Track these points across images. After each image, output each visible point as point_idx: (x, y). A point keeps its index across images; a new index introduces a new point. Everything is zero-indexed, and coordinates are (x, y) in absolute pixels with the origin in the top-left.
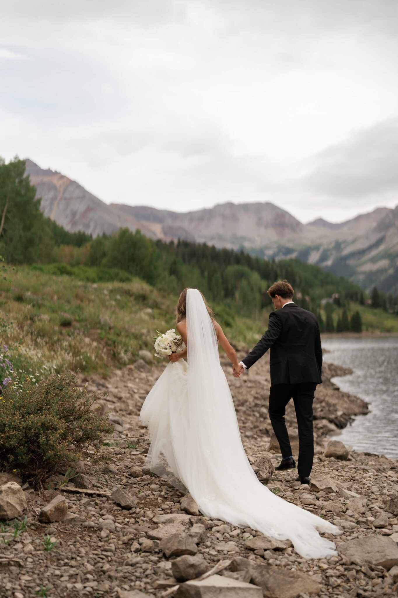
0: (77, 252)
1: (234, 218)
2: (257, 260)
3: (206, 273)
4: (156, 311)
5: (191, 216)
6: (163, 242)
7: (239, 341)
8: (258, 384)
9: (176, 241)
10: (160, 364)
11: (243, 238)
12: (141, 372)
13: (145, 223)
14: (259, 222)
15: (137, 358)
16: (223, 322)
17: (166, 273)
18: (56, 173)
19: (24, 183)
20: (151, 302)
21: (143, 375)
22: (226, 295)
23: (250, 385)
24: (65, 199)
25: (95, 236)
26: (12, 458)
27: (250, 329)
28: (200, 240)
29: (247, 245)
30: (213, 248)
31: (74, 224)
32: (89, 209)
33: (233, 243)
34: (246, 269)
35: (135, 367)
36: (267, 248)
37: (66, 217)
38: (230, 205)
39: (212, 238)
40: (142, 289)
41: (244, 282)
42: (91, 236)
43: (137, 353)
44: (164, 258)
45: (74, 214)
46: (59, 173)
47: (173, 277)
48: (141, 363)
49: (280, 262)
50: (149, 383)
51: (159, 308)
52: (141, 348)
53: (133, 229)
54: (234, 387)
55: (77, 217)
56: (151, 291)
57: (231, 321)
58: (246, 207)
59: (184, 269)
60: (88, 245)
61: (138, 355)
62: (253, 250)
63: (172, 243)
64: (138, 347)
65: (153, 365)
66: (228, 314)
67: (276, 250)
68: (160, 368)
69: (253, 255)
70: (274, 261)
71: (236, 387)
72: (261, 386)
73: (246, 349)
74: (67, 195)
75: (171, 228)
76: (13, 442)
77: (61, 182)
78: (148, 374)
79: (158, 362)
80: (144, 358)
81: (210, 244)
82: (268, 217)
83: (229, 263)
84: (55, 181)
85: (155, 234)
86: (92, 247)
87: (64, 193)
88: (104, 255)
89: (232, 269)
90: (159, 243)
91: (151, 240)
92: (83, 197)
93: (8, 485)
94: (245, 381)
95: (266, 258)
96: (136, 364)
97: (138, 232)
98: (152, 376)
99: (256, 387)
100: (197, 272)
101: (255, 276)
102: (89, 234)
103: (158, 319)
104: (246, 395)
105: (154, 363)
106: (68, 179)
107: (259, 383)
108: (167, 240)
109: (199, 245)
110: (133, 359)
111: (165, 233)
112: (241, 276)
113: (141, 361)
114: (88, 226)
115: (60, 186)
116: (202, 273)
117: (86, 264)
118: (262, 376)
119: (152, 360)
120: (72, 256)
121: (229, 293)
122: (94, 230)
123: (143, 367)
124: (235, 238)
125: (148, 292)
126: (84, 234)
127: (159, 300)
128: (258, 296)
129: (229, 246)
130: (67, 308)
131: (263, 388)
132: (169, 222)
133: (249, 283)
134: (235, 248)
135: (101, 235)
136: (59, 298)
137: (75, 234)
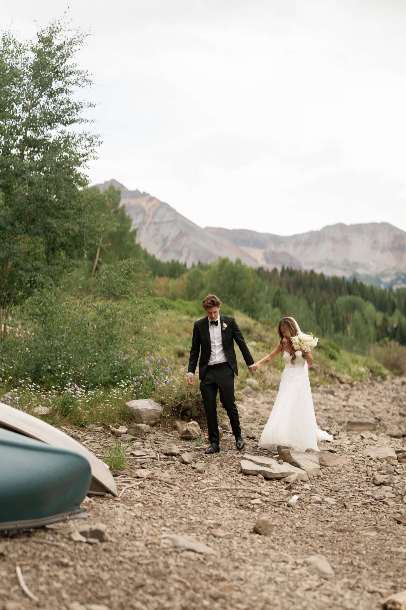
0: (174, 284)
1: (346, 241)
2: (372, 289)
3: (314, 305)
4: (261, 344)
5: (296, 240)
6: (265, 269)
7: (344, 374)
8: (356, 409)
9: (279, 269)
10: (266, 391)
11: (356, 264)
12: (249, 397)
13: (244, 249)
14: (374, 246)
15: (244, 385)
16: (328, 355)
17: (269, 306)
18: (145, 195)
19: (119, 213)
20: (255, 335)
21: (251, 399)
22: (337, 330)
23: (348, 409)
24: (155, 223)
25: (189, 266)
26: (189, 413)
27: (356, 362)
28: (306, 267)
29: (361, 272)
30: (322, 275)
31: (165, 251)
32: (182, 234)
33: (344, 270)
34: (359, 299)
35: (243, 393)
36: (384, 275)
37: (157, 244)
38: (341, 226)
39: (321, 265)
40: (246, 322)
41: (357, 315)
42: (185, 265)
43: (244, 380)
44: (267, 288)
45: (165, 240)
46: (148, 194)
47: (277, 310)
48: (248, 389)
49: (398, 290)
50: (256, 406)
51: (264, 341)
52: (248, 377)
53: (233, 259)
54: (333, 411)
55: (169, 243)
56: (255, 324)
57: (336, 354)
58: (358, 228)
59: (289, 300)
60: (185, 276)
61: (245, 383)
62: (368, 277)
63: (275, 270)
64: (245, 376)
65: (259, 392)
66: (333, 347)
67: (394, 277)
68: (265, 394)
69: (367, 284)
70: (391, 290)
71: (335, 411)
72: (359, 410)
73: (350, 381)
74: (157, 220)
75: (274, 254)
76: (190, 404)
77: (150, 205)
78: (255, 399)
79: (264, 390)
80: (250, 385)
81: (318, 271)
82: (384, 238)
83: (340, 294)
84: (143, 203)
85: (256, 261)
86: (189, 278)
87: (153, 217)
88: (203, 287)
89: (343, 299)
90: (260, 271)
91: (252, 270)
92: (175, 221)
93: (192, 422)
94: (344, 406)
95: (383, 287)
96: (243, 390)
97: (239, 262)
98: (259, 400)
99: (354, 411)
100: (303, 303)
101: (370, 308)
102: (184, 263)
103: (263, 351)
104: (345, 417)
105: (260, 390)
106: (158, 201)
107: (358, 407)
108: (269, 267)
109: (306, 272)
110: (241, 385)
111: (268, 260)
112: (353, 307)
113: (249, 387)
114: (180, 253)
115: (150, 209)
116: (310, 304)
117: (183, 298)
118: (361, 402)
119: (258, 387)
120: (168, 289)
121: (340, 327)
122: (187, 258)
123: (250, 393)
124: (347, 264)
125: (252, 326)
126: (178, 262)
127: (263, 333)
128: (372, 329)
129: (340, 274)
130: (179, 341)
131: (360, 412)
132: (272, 247)
133: (363, 315)
134: (347, 275)
135: (196, 263)
136: (169, 332)
137: (168, 263)
